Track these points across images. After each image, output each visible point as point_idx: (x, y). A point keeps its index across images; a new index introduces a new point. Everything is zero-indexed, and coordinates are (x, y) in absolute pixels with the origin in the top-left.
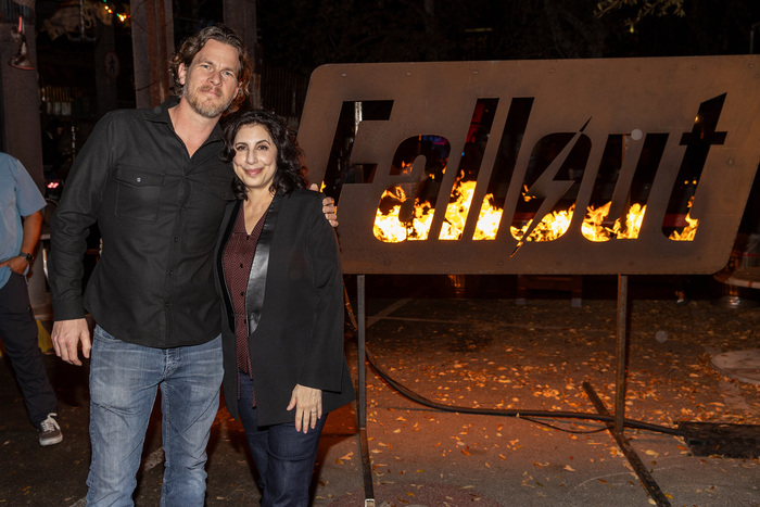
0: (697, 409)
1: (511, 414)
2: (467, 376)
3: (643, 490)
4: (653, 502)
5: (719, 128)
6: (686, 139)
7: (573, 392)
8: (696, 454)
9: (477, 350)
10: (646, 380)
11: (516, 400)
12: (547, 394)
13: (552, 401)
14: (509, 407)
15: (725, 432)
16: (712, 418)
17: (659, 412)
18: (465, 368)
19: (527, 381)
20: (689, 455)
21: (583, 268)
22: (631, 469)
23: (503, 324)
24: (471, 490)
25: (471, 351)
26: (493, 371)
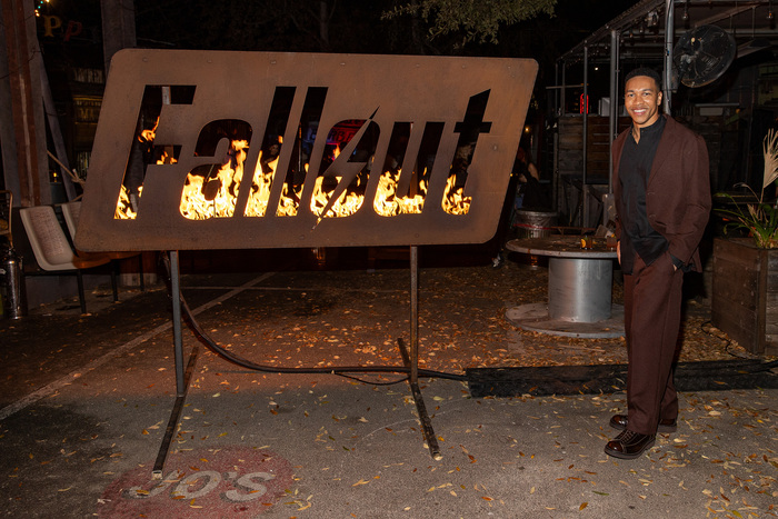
0: (485, 356)
1: (327, 371)
2: (301, 338)
3: (421, 435)
4: (426, 446)
5: (485, 120)
6: (459, 127)
7: (389, 347)
8: (474, 396)
9: (319, 313)
10: (451, 332)
11: (337, 357)
12: (366, 351)
13: (368, 356)
14: (329, 364)
15: (501, 374)
16: (496, 362)
17: (455, 361)
18: (303, 330)
19: (353, 339)
20: (469, 398)
21: (375, 240)
22: (417, 415)
23: (350, 290)
24: (266, 450)
25: (314, 314)
26: (327, 332)
